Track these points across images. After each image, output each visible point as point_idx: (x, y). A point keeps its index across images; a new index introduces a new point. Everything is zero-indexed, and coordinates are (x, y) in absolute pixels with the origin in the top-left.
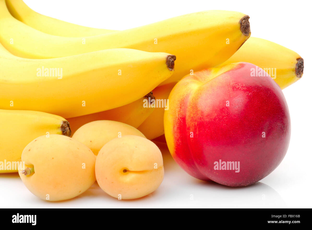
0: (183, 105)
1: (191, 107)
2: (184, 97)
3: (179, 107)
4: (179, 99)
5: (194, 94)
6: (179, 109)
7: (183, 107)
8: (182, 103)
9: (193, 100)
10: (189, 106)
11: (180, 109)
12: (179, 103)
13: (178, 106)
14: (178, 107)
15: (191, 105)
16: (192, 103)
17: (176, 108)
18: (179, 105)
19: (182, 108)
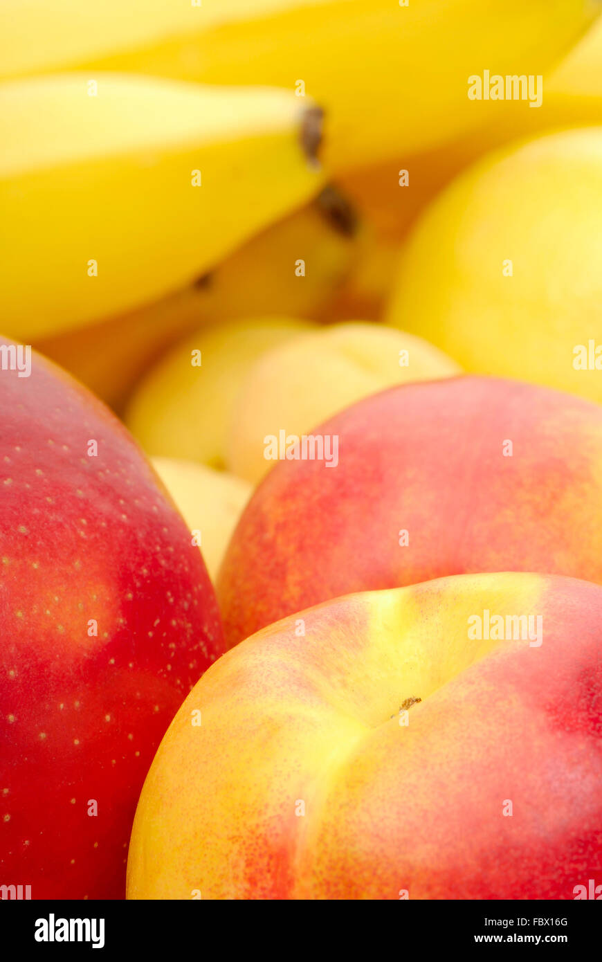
0: (268, 864)
1: (314, 881)
2: (266, 817)
3: (241, 875)
4: (238, 829)
5: (329, 803)
6: (239, 885)
7: (269, 876)
8: (261, 856)
9: (326, 845)
10: (304, 875)
11: (247, 886)
12: (240, 853)
13: (235, 867)
14: (236, 878)
15: (314, 873)
16: (319, 861)
17: (221, 876)
18: (243, 864)
19: (259, 884)
